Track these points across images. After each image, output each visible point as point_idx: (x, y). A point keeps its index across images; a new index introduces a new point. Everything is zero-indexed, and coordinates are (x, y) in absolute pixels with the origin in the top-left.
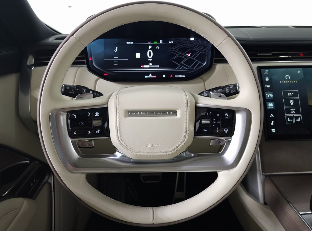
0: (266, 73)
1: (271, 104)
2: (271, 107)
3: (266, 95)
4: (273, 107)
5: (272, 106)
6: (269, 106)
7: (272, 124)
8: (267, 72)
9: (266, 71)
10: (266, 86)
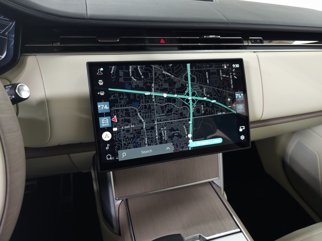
0: (100, 73)
1: (106, 120)
2: (106, 125)
3: (99, 106)
4: (108, 125)
5: (107, 122)
6: (103, 123)
7: (107, 148)
8: (102, 71)
9: (99, 70)
10: (98, 93)
